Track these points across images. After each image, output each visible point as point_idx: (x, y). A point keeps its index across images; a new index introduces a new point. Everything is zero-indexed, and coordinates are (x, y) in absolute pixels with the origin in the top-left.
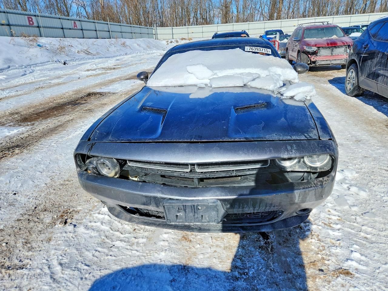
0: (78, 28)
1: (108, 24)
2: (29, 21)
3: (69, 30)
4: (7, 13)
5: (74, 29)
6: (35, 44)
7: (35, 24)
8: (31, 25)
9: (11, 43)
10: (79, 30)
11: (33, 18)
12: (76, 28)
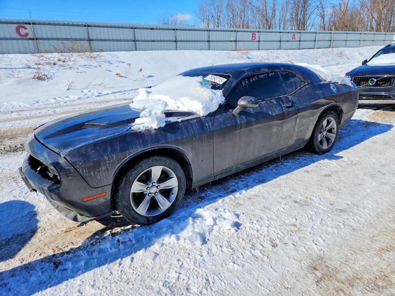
0: (296, 39)
1: (331, 33)
2: (253, 37)
3: (286, 42)
4: (237, 31)
5: (292, 41)
6: (246, 56)
7: (257, 39)
8: (253, 40)
9: (227, 56)
10: (297, 41)
11: (257, 34)
12: (294, 40)
